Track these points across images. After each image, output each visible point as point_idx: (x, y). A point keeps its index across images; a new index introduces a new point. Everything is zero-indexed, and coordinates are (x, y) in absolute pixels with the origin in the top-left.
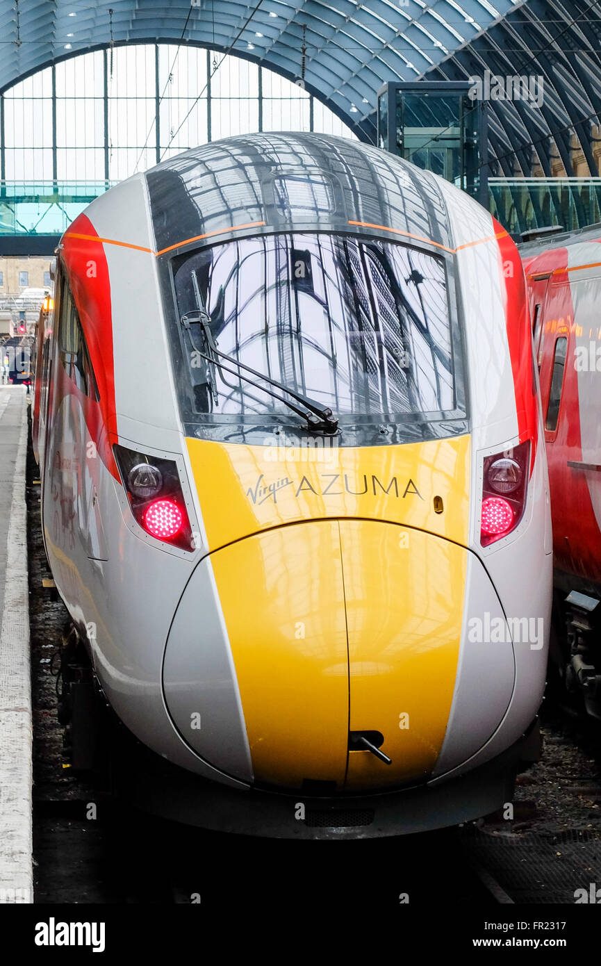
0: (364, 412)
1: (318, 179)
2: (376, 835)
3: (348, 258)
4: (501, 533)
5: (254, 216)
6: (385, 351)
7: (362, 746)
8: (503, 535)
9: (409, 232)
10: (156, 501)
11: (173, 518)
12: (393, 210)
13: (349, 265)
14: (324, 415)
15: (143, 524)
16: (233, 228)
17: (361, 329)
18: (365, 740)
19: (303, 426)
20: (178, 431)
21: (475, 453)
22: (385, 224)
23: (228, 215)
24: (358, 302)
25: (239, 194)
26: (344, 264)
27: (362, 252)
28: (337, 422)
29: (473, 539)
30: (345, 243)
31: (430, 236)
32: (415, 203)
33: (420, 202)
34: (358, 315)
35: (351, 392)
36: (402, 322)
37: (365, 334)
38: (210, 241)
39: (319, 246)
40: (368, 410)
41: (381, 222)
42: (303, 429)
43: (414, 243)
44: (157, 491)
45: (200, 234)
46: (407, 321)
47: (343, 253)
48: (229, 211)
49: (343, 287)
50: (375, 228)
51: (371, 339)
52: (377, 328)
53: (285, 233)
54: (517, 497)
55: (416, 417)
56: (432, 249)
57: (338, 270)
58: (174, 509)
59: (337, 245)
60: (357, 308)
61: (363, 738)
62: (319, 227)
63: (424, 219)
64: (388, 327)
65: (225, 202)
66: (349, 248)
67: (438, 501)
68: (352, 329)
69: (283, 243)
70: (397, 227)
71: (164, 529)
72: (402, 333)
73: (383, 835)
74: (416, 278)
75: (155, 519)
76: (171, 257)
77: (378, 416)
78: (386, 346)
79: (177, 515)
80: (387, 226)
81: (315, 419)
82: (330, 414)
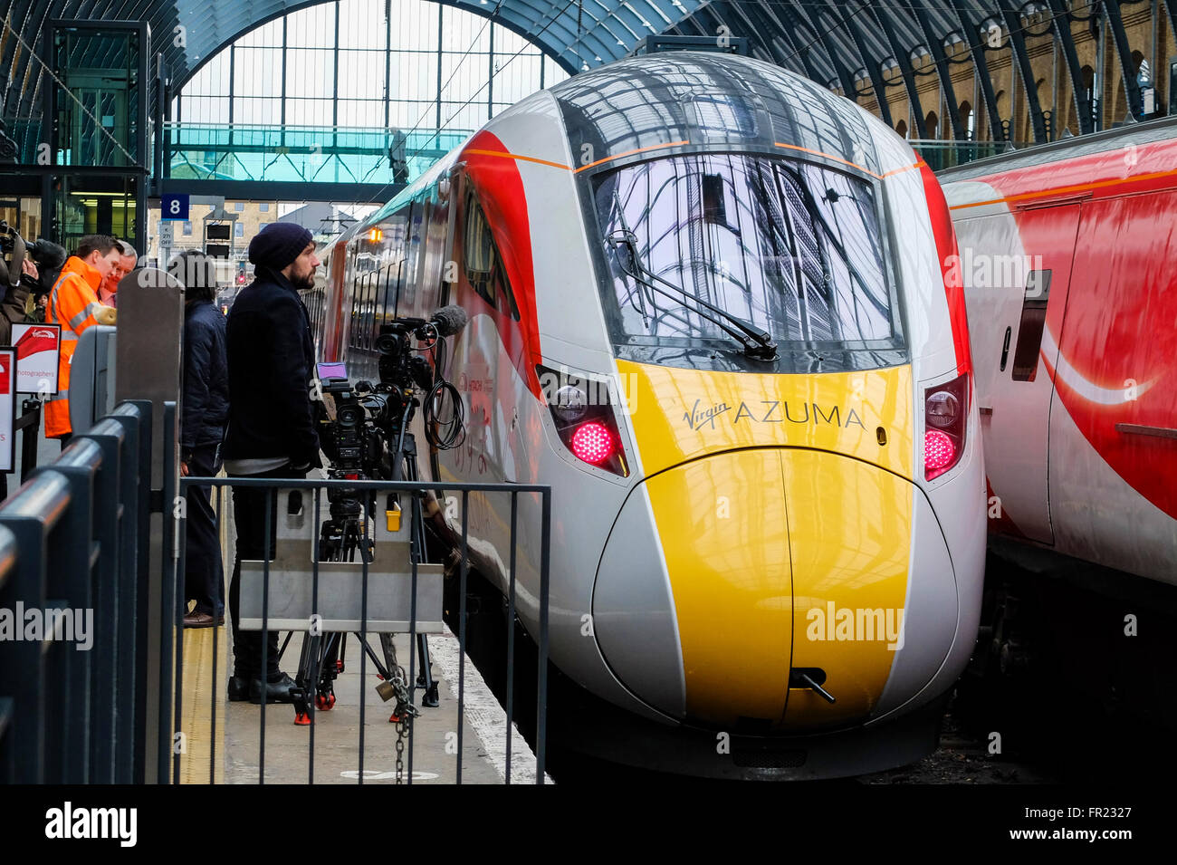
0: (783, 338)
1: (721, 98)
2: (809, 777)
3: (760, 177)
4: (940, 468)
5: (663, 138)
6: (803, 276)
7: (805, 684)
8: (943, 471)
9: (822, 151)
10: (585, 424)
11: (601, 443)
12: (804, 130)
13: (762, 184)
14: (763, 339)
15: (570, 447)
16: (640, 150)
17: (776, 254)
18: (807, 677)
19: (740, 351)
20: (608, 352)
21: (916, 383)
22: (798, 144)
23: (634, 139)
24: (771, 222)
25: (643, 118)
26: (756, 185)
27: (776, 173)
28: (775, 348)
29: (917, 473)
30: (757, 164)
31: (843, 154)
32: (825, 123)
33: (830, 121)
34: (772, 238)
35: (768, 318)
36: (819, 243)
37: (781, 259)
38: (617, 164)
39: (731, 167)
40: (787, 336)
41: (792, 142)
42: (739, 354)
43: (830, 163)
44: (582, 414)
45: (606, 157)
46: (824, 240)
47: (755, 173)
48: (634, 134)
49: (756, 210)
50: (789, 149)
51: (787, 265)
52: (794, 253)
53: (696, 154)
54: (956, 430)
55: (839, 345)
56: (843, 168)
57: (751, 192)
58: (603, 433)
59: (749, 166)
60: (771, 229)
61: (805, 676)
62: (730, 148)
63: (835, 137)
64: (807, 251)
65: (630, 124)
66: (762, 169)
67: (881, 432)
68: (766, 254)
69: (693, 166)
70: (810, 147)
71: (592, 453)
72: (820, 253)
73: (815, 778)
74: (832, 196)
75: (582, 443)
76: (589, 176)
77: (799, 342)
78: (805, 273)
79: (606, 439)
80: (801, 146)
81: (752, 343)
82: (769, 339)
